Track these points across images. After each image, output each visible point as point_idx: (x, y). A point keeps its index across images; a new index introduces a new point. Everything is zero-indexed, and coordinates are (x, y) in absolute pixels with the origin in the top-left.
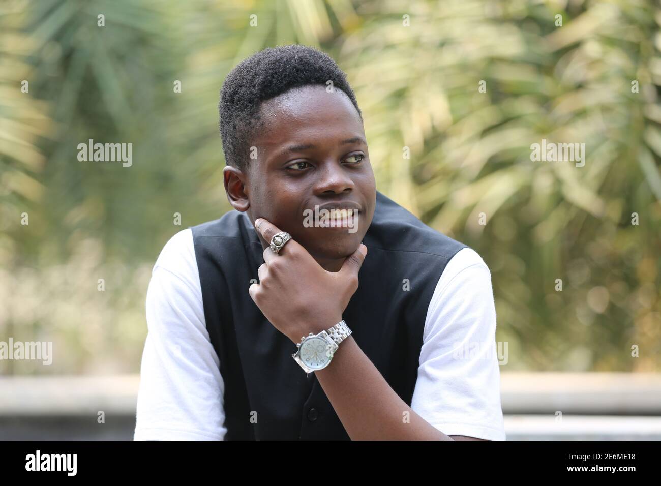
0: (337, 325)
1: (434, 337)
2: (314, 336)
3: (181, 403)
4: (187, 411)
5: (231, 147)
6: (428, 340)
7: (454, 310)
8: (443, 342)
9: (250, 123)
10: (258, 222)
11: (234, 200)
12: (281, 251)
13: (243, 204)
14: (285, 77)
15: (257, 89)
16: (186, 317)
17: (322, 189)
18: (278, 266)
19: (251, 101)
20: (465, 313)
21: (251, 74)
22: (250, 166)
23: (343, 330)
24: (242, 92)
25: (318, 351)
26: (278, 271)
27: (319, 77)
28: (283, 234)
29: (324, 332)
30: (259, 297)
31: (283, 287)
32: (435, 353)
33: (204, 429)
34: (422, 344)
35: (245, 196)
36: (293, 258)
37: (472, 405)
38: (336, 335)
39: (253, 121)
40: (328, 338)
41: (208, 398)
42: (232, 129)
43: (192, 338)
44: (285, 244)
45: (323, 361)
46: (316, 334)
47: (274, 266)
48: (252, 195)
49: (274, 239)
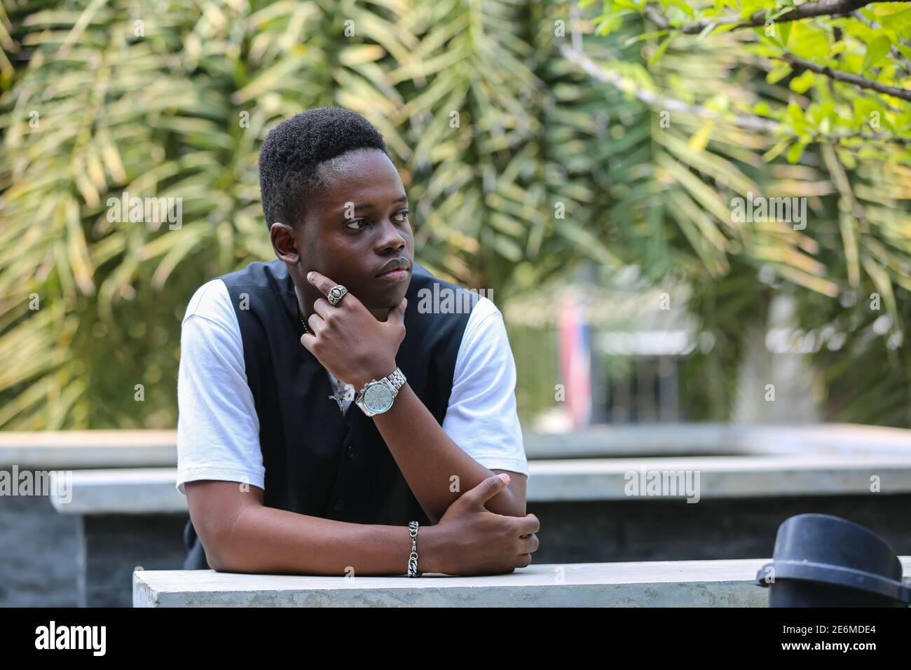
0: (395, 373)
1: (465, 380)
2: (376, 382)
3: (229, 444)
4: (236, 451)
5: (282, 204)
6: (458, 383)
7: (484, 354)
8: (475, 384)
9: (307, 183)
10: (310, 275)
11: (283, 254)
12: (339, 304)
13: (294, 258)
14: (341, 140)
15: (313, 150)
16: (228, 363)
17: (382, 247)
18: (337, 318)
19: (307, 161)
20: (494, 357)
21: (304, 135)
22: (305, 222)
23: (399, 377)
24: (295, 153)
25: (380, 396)
26: (338, 323)
27: (369, 140)
28: (341, 287)
29: (385, 378)
30: (317, 347)
31: (342, 338)
32: (466, 394)
33: (252, 468)
34: (451, 386)
35: (295, 251)
36: (351, 310)
37: (505, 441)
38: (395, 381)
39: (310, 180)
40: (389, 383)
41: (250, 439)
42: (284, 187)
43: (233, 382)
44: (343, 297)
45: (384, 405)
46: (378, 381)
47: (333, 317)
48: (304, 251)
49: (332, 291)
